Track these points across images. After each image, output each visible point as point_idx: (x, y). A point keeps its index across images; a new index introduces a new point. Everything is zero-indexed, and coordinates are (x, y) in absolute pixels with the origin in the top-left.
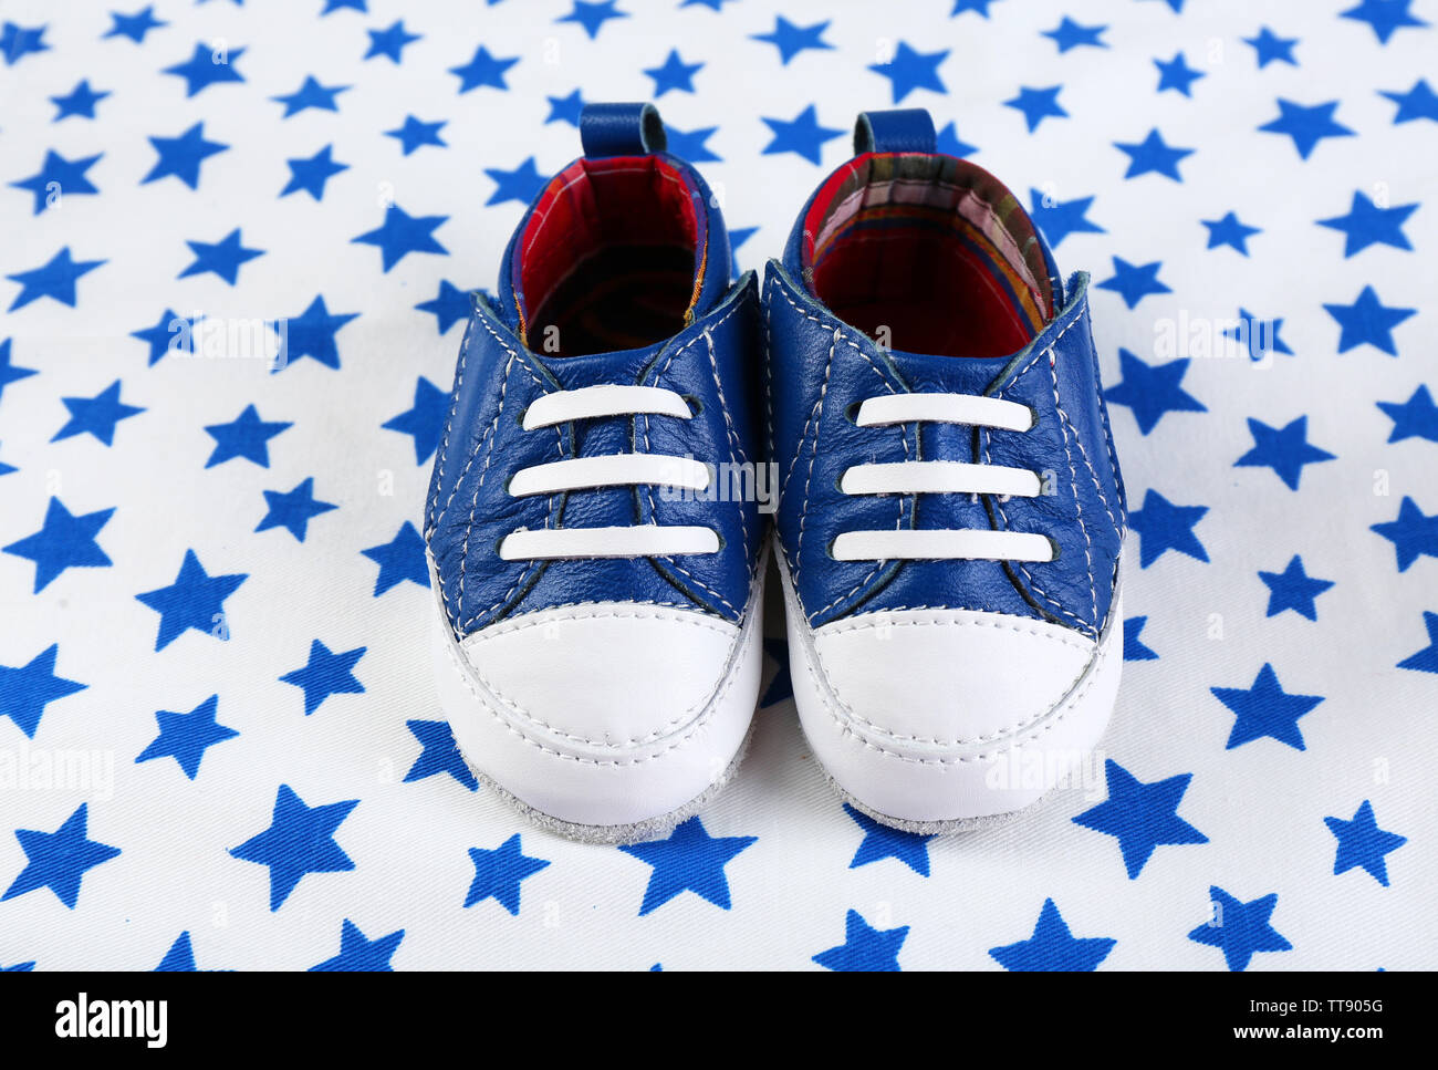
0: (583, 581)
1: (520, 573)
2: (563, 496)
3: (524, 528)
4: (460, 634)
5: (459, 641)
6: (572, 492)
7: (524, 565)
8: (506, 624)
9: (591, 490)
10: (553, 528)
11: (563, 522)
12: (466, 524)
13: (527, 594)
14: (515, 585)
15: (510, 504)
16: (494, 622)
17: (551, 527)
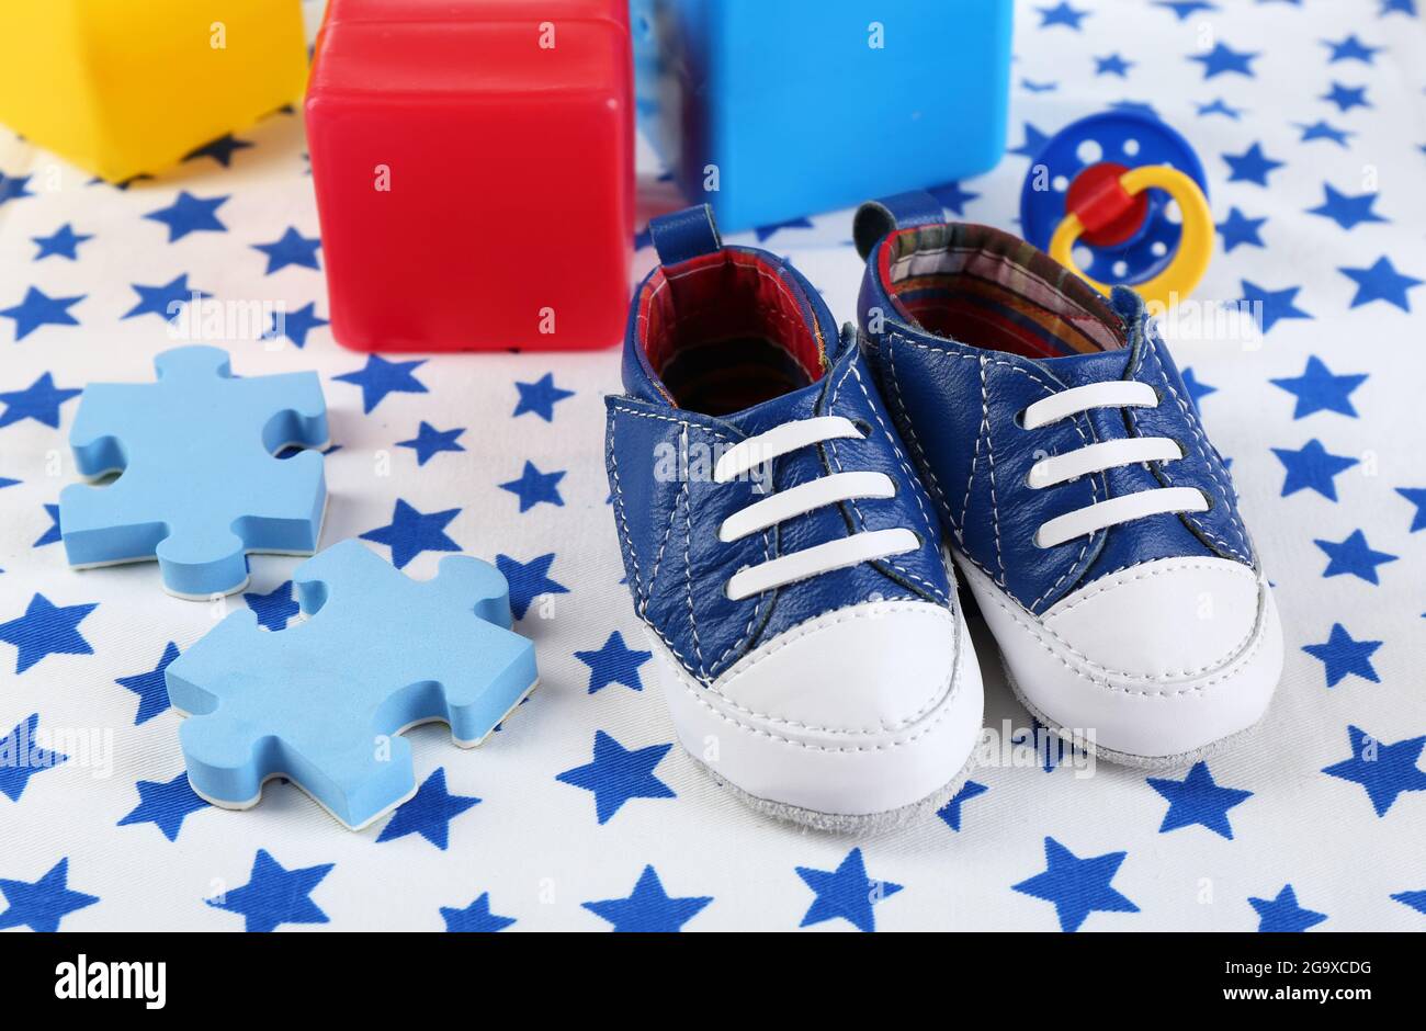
0: (818, 595)
1: (754, 608)
2: (776, 528)
3: (746, 566)
4: (707, 680)
5: (706, 687)
6: (784, 524)
7: (754, 600)
8: (753, 654)
9: (802, 517)
10: (775, 558)
11: (783, 551)
12: (683, 582)
13: (767, 621)
14: (753, 618)
15: (725, 550)
16: (742, 656)
17: (772, 557)
